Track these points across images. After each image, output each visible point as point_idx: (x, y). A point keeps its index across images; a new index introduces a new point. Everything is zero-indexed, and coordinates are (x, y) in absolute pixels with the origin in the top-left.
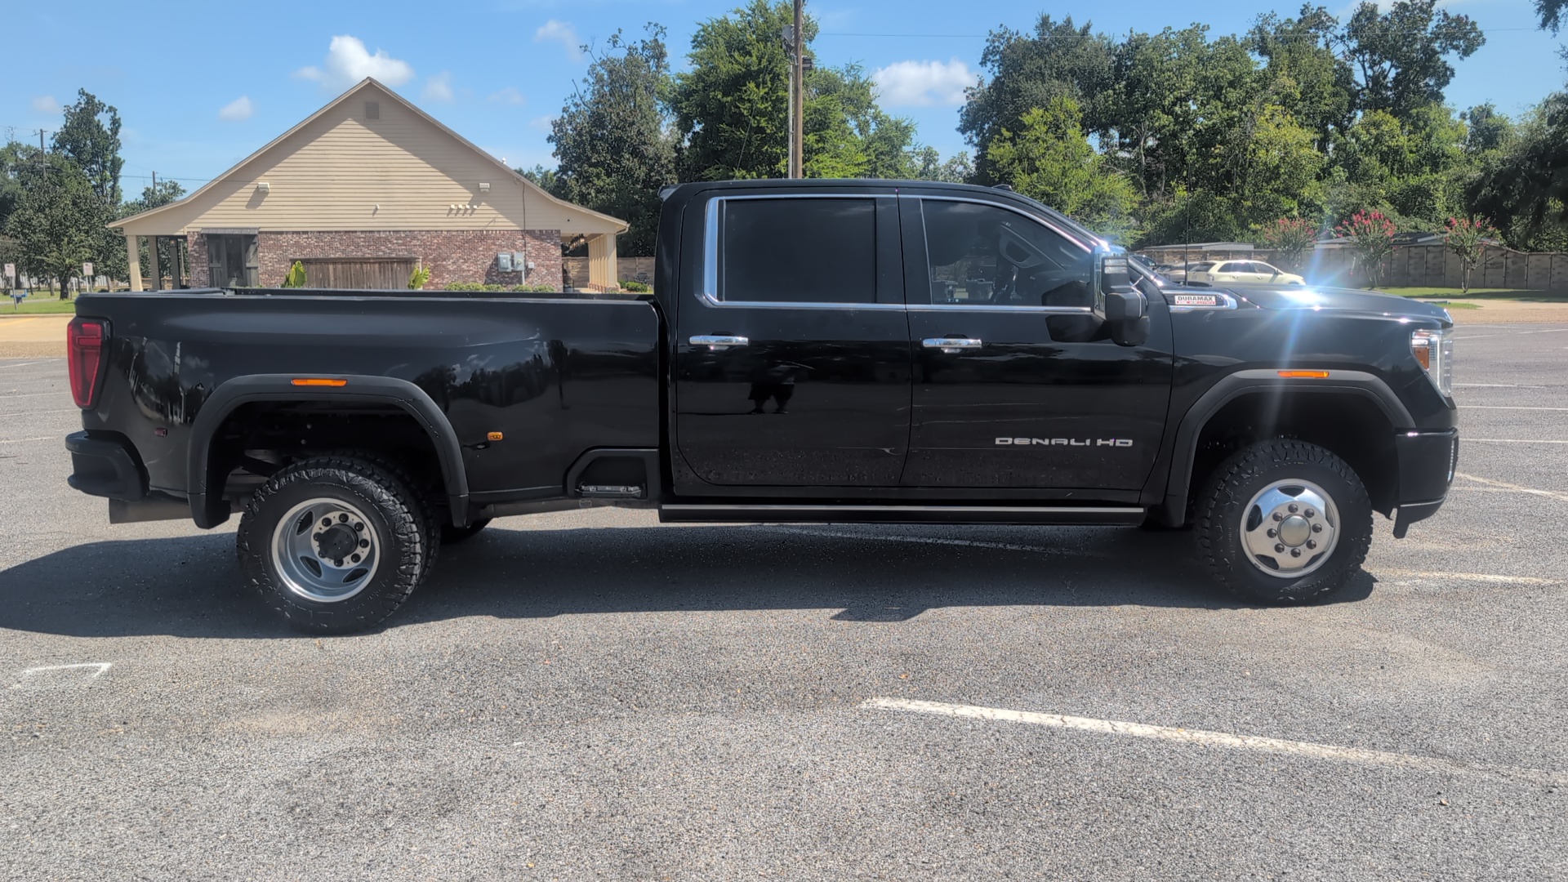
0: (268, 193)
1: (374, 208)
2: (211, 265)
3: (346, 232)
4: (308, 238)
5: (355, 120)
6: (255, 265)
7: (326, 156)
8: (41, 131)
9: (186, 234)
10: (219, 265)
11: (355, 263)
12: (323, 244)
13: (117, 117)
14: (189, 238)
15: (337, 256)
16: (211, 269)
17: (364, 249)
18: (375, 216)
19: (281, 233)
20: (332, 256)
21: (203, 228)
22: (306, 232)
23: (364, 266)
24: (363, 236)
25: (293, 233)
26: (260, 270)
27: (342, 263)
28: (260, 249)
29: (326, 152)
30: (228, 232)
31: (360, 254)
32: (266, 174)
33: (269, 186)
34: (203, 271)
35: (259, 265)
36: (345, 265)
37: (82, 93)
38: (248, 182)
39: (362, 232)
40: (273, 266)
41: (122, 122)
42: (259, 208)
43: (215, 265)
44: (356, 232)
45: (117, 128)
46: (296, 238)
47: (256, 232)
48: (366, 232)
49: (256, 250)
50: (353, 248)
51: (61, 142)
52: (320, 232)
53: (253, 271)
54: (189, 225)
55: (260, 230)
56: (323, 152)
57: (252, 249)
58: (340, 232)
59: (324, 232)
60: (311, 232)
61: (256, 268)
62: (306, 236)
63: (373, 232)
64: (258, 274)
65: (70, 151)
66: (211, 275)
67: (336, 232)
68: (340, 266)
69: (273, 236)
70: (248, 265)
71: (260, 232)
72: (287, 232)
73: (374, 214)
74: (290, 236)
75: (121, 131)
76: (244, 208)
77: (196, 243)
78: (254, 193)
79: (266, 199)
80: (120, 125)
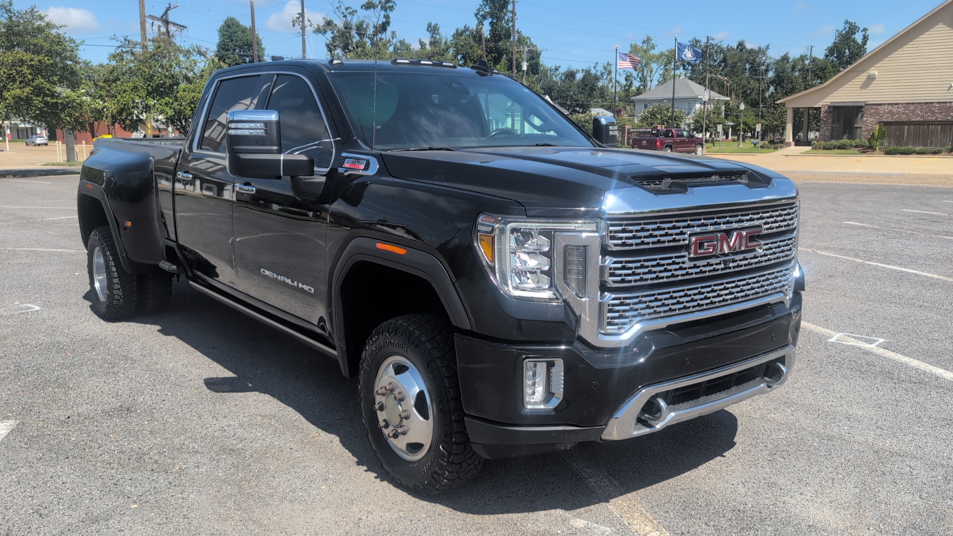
0: (875, 78)
1: (950, 85)
2: (833, 126)
3: (926, 103)
4: (898, 108)
5: (944, 24)
6: (860, 126)
7: (920, 51)
8: (812, 47)
9: (821, 106)
10: (838, 126)
11: (924, 125)
12: (908, 112)
13: (866, 35)
14: (822, 109)
15: (917, 119)
16: (832, 128)
17: (937, 115)
18: (949, 91)
19: (881, 105)
20: (913, 120)
21: (831, 103)
22: (898, 104)
23: (931, 126)
24: (938, 106)
25: (889, 104)
26: (863, 129)
27: (914, 125)
28: (865, 115)
29: (920, 48)
30: (845, 104)
31: (934, 118)
32: (876, 66)
33: (876, 74)
34: (827, 129)
35: (863, 126)
36: (916, 126)
37: (847, 22)
38: (863, 72)
39: (938, 103)
40: (872, 126)
41: (869, 37)
42: (869, 88)
43: (836, 125)
44: (933, 103)
45: (866, 42)
46: (890, 107)
47: (863, 104)
48: (940, 103)
49: (863, 116)
50: (929, 114)
51: (831, 51)
52: (907, 104)
53: (859, 130)
54: (823, 101)
55: (867, 103)
56: (917, 49)
57: (860, 115)
58: (921, 103)
59: (910, 104)
60: (901, 104)
61: (861, 128)
62: (897, 106)
63: (946, 102)
64: (861, 132)
65: (836, 57)
66: (832, 132)
67: (919, 103)
68: (912, 127)
69: (875, 107)
70: (856, 126)
71: (866, 105)
72: (885, 104)
73: (948, 90)
74: (886, 107)
75: (868, 42)
76: (859, 89)
77: (826, 112)
78: (867, 78)
79: (874, 82)
80: (867, 39)
